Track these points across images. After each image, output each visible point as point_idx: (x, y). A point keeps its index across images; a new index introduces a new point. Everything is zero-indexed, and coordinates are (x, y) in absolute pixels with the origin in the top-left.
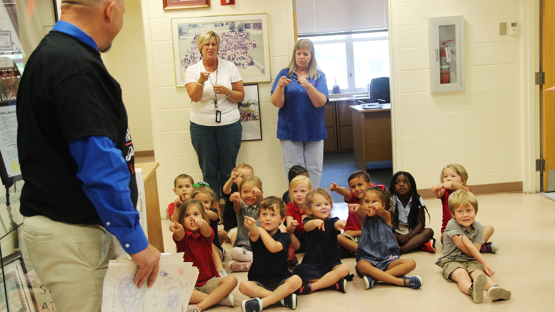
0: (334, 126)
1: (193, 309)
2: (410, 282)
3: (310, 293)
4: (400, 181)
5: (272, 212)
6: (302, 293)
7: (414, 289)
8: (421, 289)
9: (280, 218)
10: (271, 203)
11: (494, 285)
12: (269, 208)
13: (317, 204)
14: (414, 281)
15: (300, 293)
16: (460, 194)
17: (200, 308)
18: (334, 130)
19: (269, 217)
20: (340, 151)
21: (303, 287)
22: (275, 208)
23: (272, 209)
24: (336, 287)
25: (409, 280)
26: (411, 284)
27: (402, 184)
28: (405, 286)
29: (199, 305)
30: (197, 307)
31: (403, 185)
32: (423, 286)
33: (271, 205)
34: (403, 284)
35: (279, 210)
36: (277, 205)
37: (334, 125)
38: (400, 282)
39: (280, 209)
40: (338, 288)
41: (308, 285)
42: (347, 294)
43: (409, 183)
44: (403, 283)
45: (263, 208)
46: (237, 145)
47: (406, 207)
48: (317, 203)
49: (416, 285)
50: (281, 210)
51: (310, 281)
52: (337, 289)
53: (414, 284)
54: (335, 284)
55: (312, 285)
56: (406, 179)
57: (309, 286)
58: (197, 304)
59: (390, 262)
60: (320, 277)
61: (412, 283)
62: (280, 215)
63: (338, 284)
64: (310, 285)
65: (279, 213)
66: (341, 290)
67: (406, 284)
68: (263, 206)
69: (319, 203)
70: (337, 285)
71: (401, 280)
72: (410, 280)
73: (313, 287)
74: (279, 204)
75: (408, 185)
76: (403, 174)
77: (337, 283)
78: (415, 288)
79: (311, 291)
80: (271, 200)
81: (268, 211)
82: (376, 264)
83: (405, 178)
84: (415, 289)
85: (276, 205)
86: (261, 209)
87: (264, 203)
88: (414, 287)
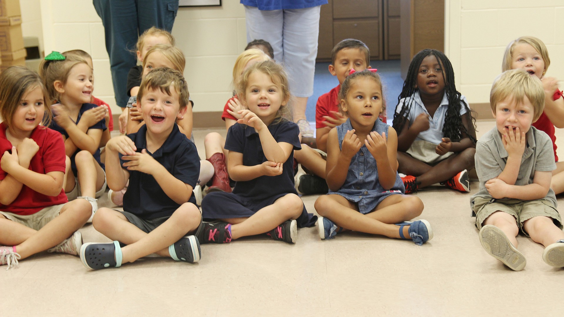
0: (378, 17)
1: (4, 254)
2: (410, 231)
3: (228, 242)
4: (427, 67)
5: (166, 95)
6: (213, 239)
7: (416, 243)
8: (429, 244)
9: (178, 109)
10: (165, 79)
11: (559, 241)
12: (161, 89)
13: (253, 88)
14: (416, 230)
15: (210, 239)
16: (515, 77)
17: (19, 253)
18: (378, 23)
19: (158, 105)
20: (386, 58)
21: (216, 230)
22: (172, 89)
23: (167, 90)
24: (278, 233)
25: (409, 227)
26: (411, 235)
27: (431, 72)
28: (402, 238)
29: (18, 248)
30: (13, 251)
31: (435, 74)
32: (432, 239)
33: (165, 82)
34: (398, 235)
35: (179, 93)
36: (176, 84)
37: (378, 14)
38: (395, 231)
39: (180, 91)
40: (280, 235)
41: (225, 226)
42: (296, 245)
43: (444, 72)
44: (398, 232)
45: (149, 88)
46: (169, 9)
47: (434, 116)
48: (253, 86)
49: (420, 236)
50: (182, 94)
51: (230, 220)
52: (279, 237)
53: (415, 234)
54: (277, 228)
55: (233, 227)
56: (439, 64)
57: (227, 229)
58: (14, 247)
59: (385, 197)
60: (247, 216)
61: (412, 232)
62: (179, 103)
63: (281, 228)
64: (230, 227)
65: (178, 99)
66: (287, 240)
67: (403, 234)
68: (150, 83)
69: (256, 86)
70: (280, 230)
71: (395, 228)
72: (411, 227)
73: (233, 230)
74: (179, 83)
75: (443, 74)
76: (434, 54)
77: (280, 226)
78: (419, 241)
79: (230, 237)
80: (164, 73)
81: (158, 93)
82: (360, 199)
83: (437, 62)
84: (419, 243)
85: (173, 83)
86: (146, 89)
87: (151, 77)
88: (417, 240)
